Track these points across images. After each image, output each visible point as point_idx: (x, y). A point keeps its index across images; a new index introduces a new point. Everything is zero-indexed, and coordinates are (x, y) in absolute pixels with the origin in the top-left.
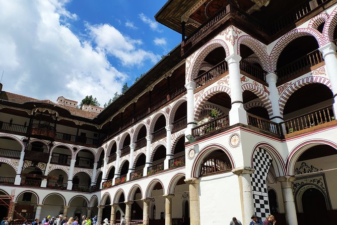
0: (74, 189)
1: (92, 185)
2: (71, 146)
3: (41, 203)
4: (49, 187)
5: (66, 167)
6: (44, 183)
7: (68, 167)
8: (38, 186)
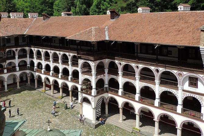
0: (20, 70)
1: (28, 65)
2: (14, 49)
3: (6, 80)
4: (8, 72)
5: (14, 60)
6: (5, 71)
7: (15, 60)
8: (3, 73)
